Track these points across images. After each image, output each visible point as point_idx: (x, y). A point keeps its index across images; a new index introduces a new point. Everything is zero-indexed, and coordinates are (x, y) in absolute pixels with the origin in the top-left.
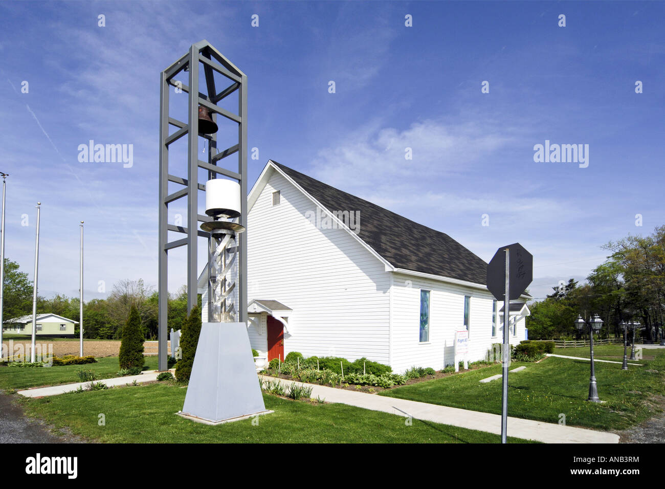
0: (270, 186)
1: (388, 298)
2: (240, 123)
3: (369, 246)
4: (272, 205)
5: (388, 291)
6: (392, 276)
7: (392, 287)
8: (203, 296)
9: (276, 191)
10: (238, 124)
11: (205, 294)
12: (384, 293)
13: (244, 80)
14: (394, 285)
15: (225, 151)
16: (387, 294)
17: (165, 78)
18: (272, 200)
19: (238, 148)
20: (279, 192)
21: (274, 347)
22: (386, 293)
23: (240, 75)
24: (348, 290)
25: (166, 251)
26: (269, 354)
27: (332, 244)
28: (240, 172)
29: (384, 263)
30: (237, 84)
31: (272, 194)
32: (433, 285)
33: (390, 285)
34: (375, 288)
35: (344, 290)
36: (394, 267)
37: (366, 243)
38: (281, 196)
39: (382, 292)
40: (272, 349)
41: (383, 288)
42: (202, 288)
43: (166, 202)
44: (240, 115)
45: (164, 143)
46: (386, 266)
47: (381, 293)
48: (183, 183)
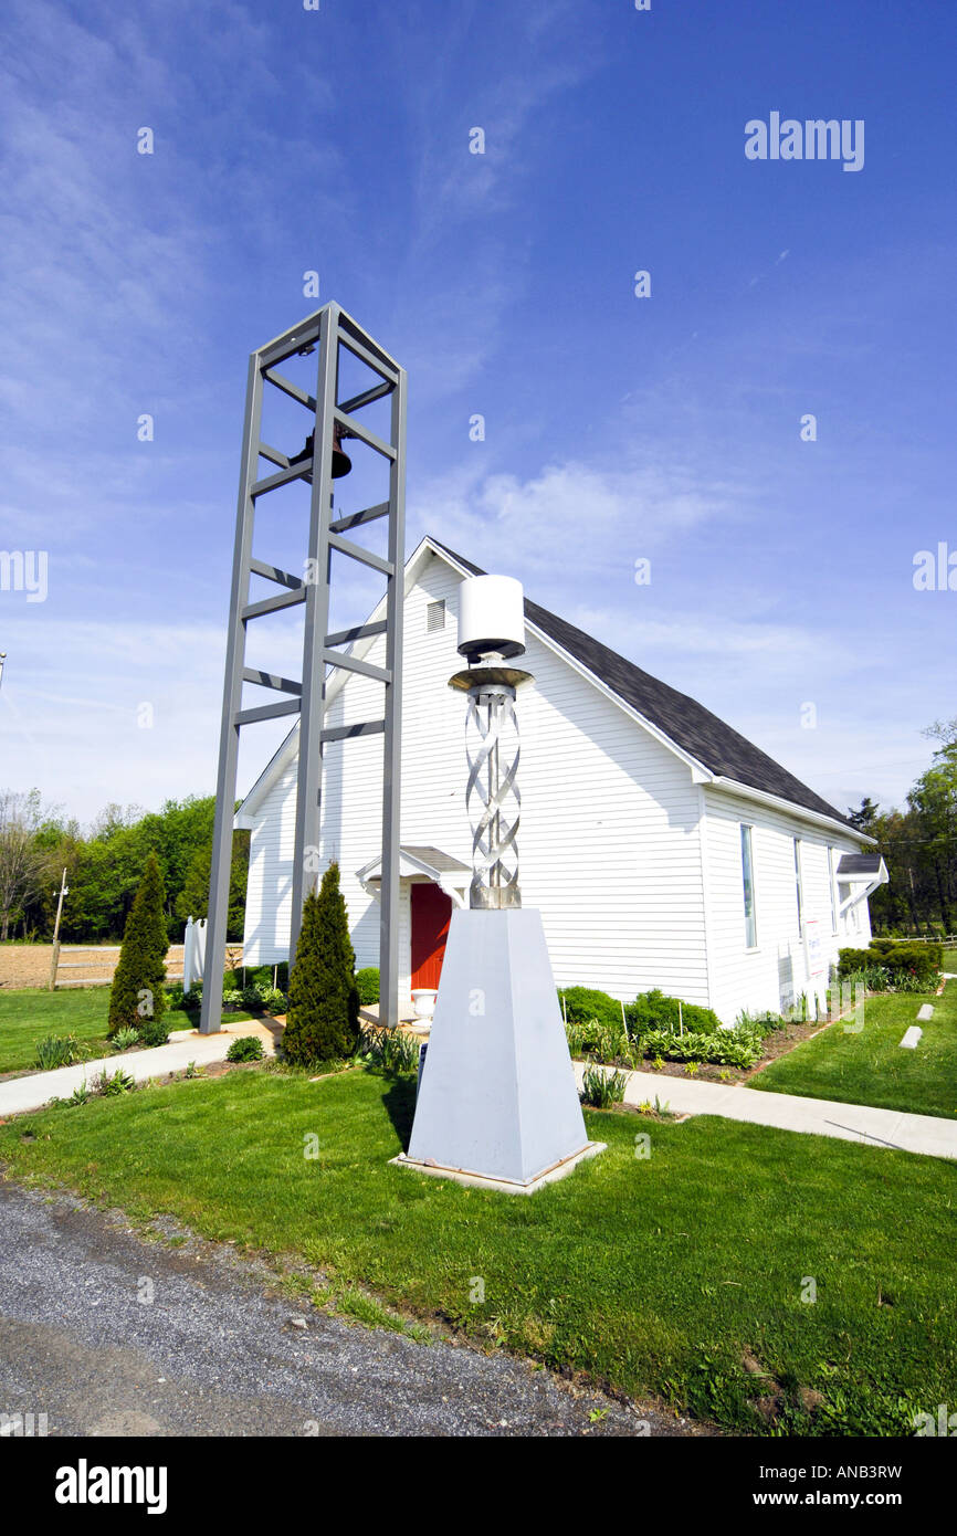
0: (421, 590)
1: (696, 844)
2: (392, 460)
3: (654, 726)
4: (425, 631)
5: (696, 828)
6: (702, 793)
7: (704, 819)
8: (253, 836)
9: (436, 601)
10: (389, 462)
11: (258, 830)
12: (687, 832)
13: (401, 380)
14: (709, 814)
15: (357, 515)
16: (693, 835)
17: (258, 365)
18: (425, 620)
19: (389, 509)
20: (442, 604)
21: (427, 962)
22: (692, 833)
23: (396, 370)
24: (605, 824)
25: (237, 727)
26: (412, 979)
27: (564, 719)
28: (392, 557)
29: (690, 764)
30: (388, 385)
31: (426, 608)
32: (756, 816)
33: (699, 815)
34: (666, 820)
35: (595, 825)
36: (711, 774)
37: (648, 718)
38: (447, 613)
39: (683, 829)
40: (422, 968)
41: (683, 820)
42: (254, 815)
43: (244, 617)
44: (395, 444)
45: (248, 493)
46: (695, 772)
47: (680, 830)
48: (274, 576)
